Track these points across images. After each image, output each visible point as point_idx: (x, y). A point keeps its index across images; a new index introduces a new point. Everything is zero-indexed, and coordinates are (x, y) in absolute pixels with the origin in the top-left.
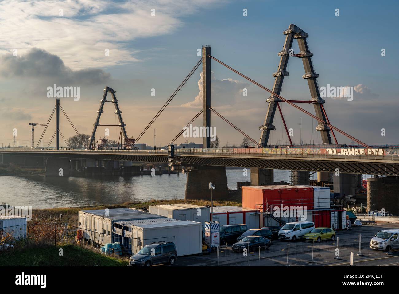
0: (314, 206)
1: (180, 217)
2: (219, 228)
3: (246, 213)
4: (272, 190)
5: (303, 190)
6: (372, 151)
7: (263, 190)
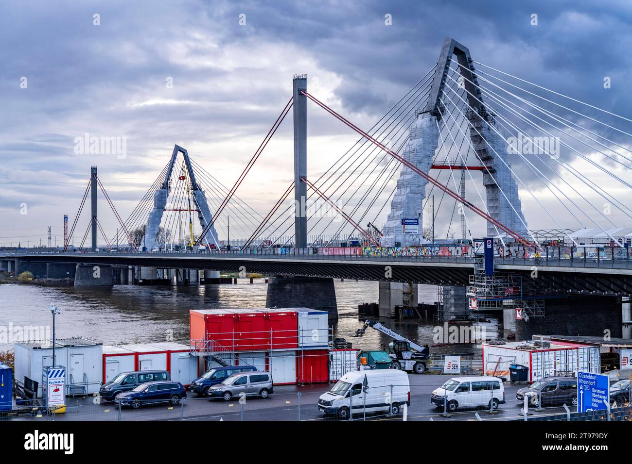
0: (298, 342)
1: (44, 360)
2: (64, 376)
3: (172, 354)
4: (221, 315)
5: (279, 316)
6: (509, 251)
7: (206, 315)
